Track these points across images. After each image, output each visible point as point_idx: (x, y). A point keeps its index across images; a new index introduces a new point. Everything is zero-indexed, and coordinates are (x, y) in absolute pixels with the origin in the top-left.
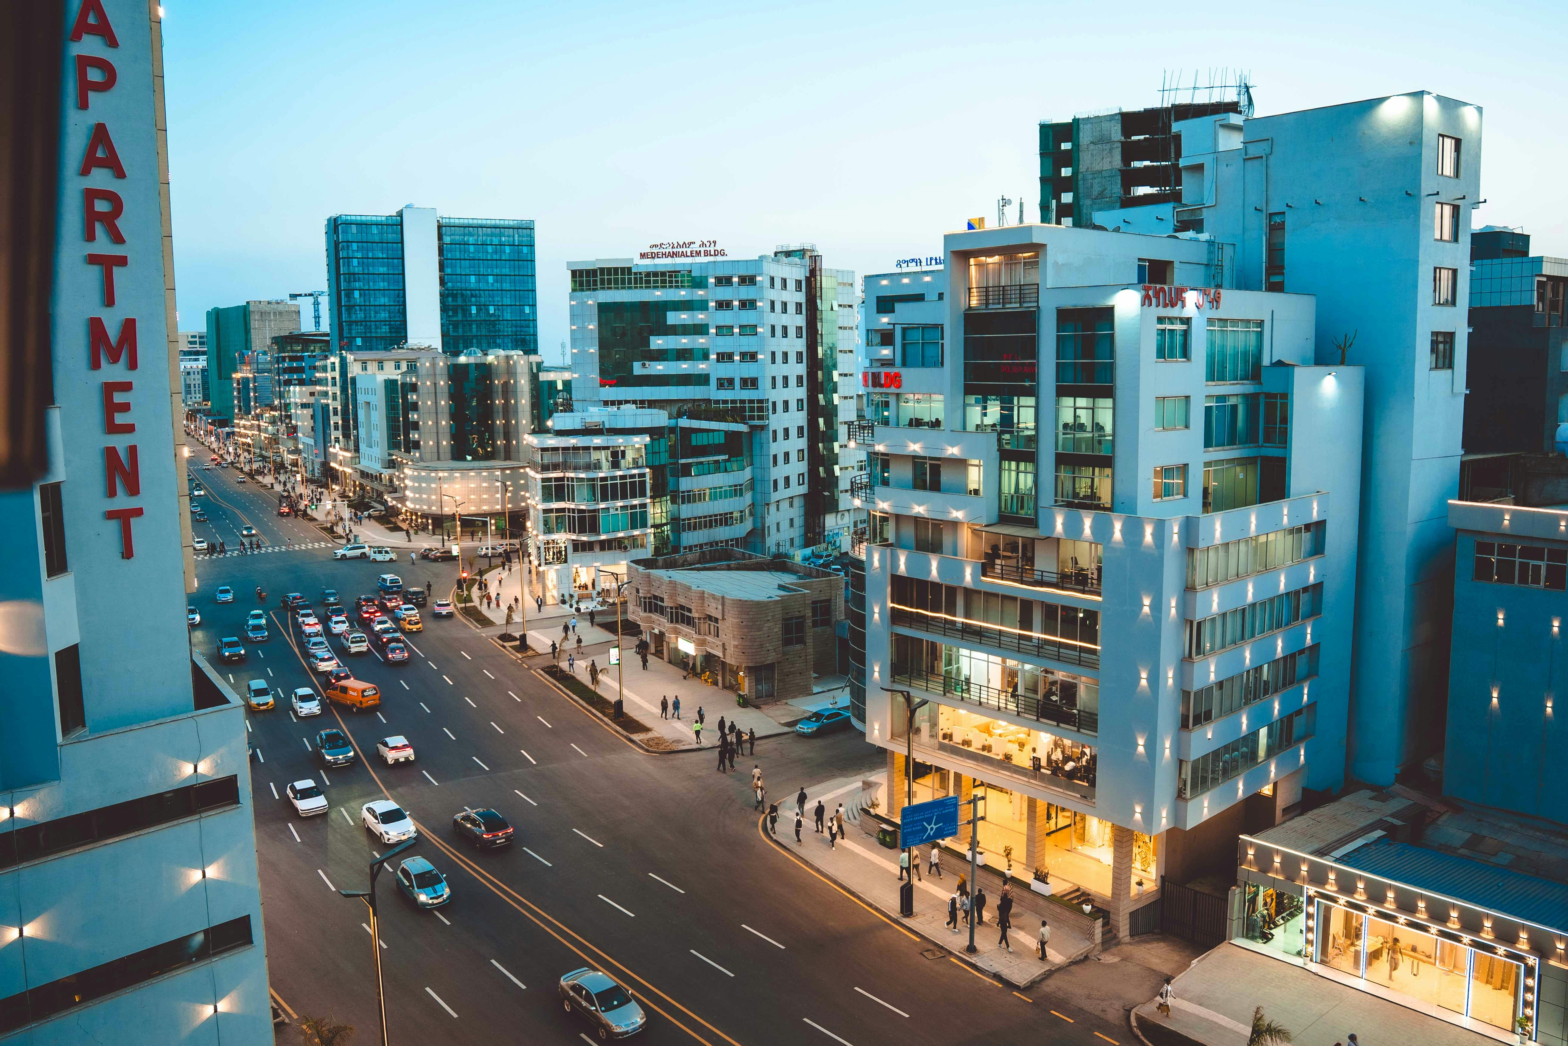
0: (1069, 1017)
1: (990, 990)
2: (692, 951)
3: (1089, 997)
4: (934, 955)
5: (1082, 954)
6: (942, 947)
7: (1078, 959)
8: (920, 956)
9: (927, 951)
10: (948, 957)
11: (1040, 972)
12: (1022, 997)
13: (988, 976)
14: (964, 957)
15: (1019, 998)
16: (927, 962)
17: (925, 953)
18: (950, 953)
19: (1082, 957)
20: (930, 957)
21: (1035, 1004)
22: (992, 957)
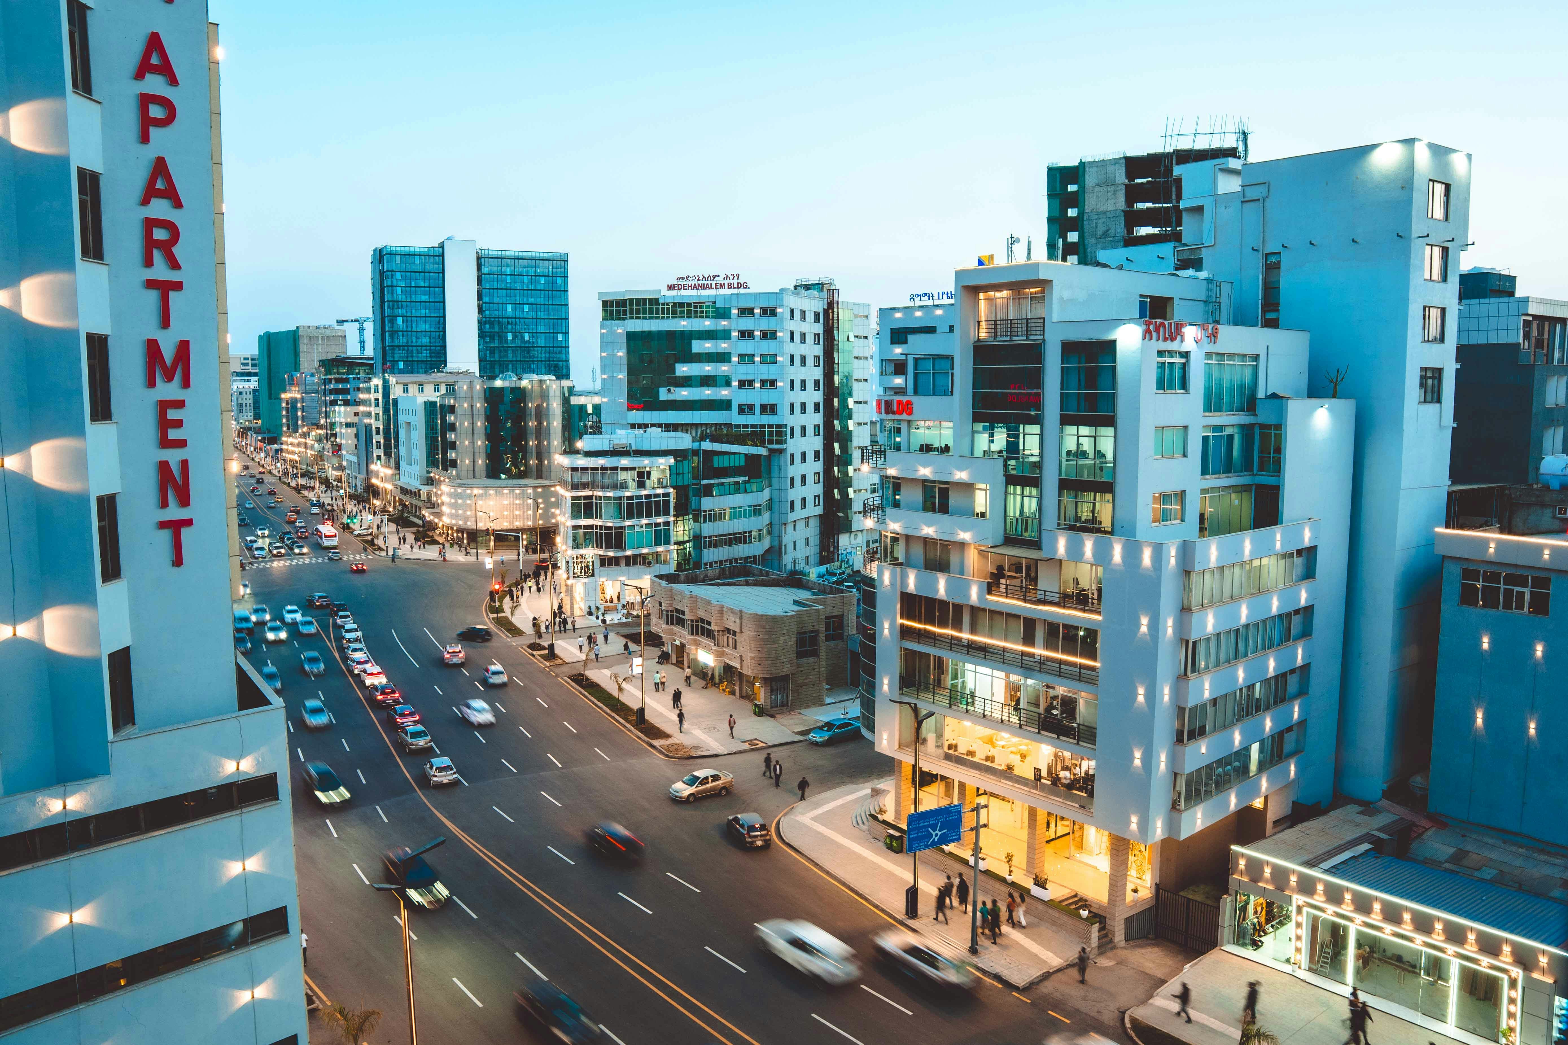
0: (1065, 1018)
1: (990, 990)
2: (707, 948)
3: (1085, 998)
11: (1038, 974)
12: (1021, 997)
13: (989, 977)
15: (1018, 998)
21: (1033, 1004)
22: (992, 959)
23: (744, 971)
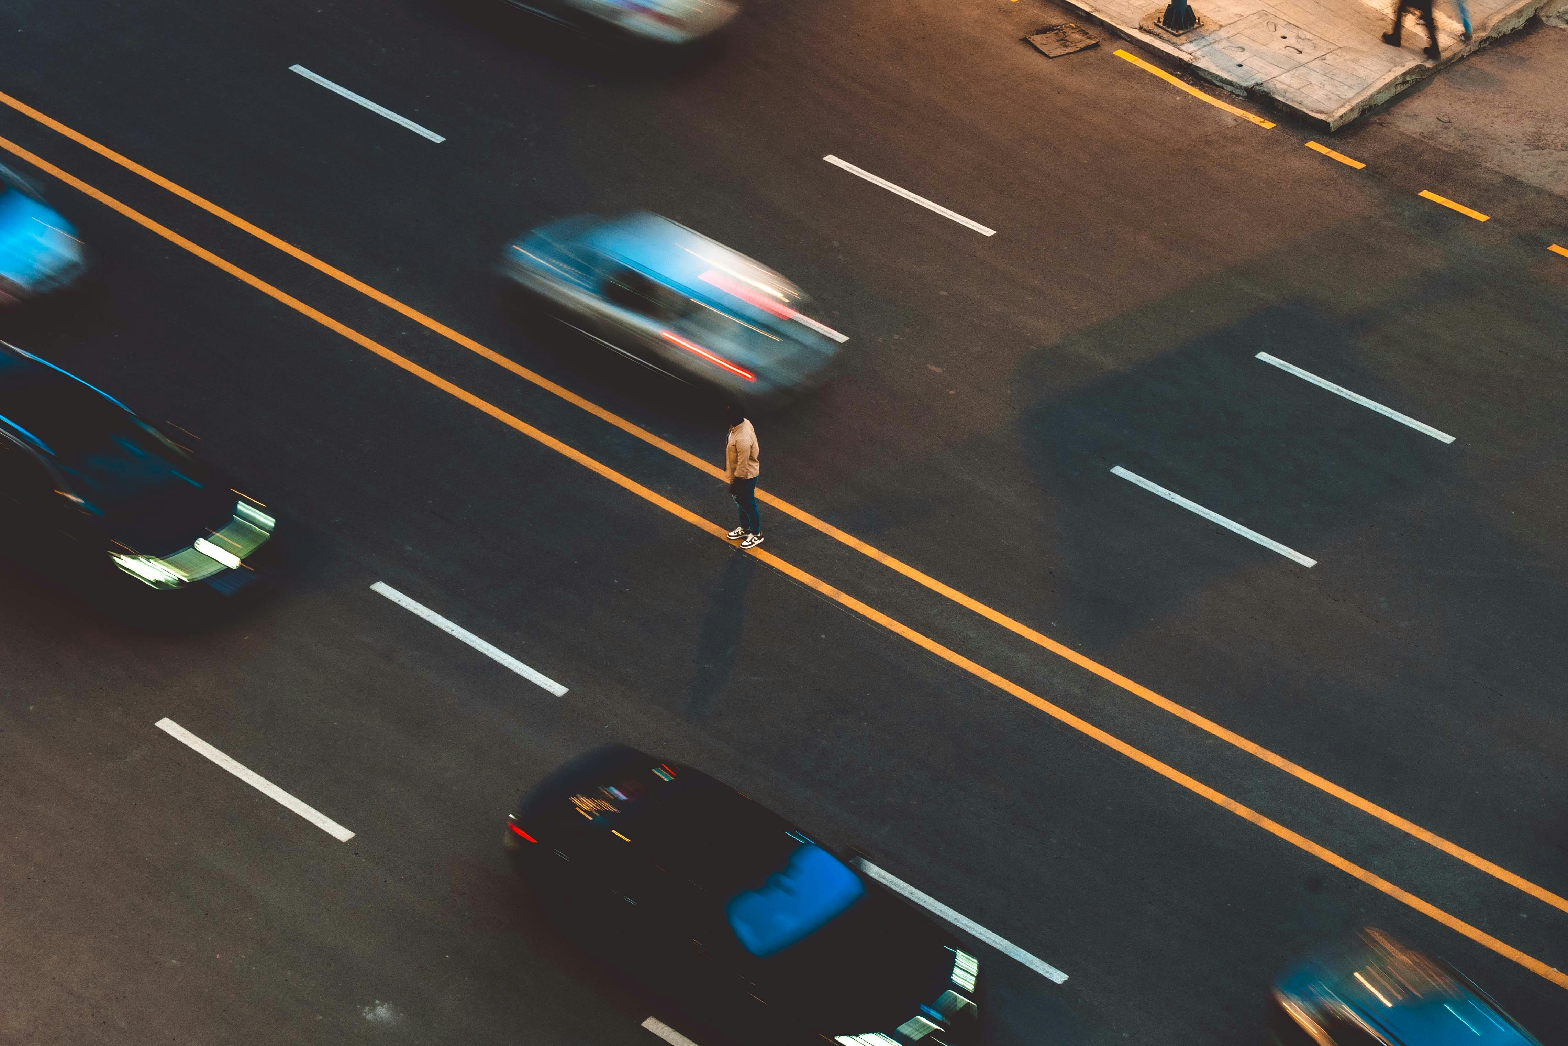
0: (1473, 206)
1: (1237, 140)
2: (298, 69)
3: (1537, 143)
4: (1064, 41)
5: (1520, 12)
6: (1088, 18)
7: (1507, 29)
8: (1021, 49)
9: (1045, 30)
10: (1106, 47)
11: (1390, 77)
12: (1335, 155)
13: (1230, 98)
14: (1157, 43)
15: (1325, 158)
16: (1044, 65)
17: (1038, 40)
18: (1115, 34)
19: (1519, 23)
20: (1054, 49)
21: (1373, 173)
22: (1242, 41)
23: (438, 139)
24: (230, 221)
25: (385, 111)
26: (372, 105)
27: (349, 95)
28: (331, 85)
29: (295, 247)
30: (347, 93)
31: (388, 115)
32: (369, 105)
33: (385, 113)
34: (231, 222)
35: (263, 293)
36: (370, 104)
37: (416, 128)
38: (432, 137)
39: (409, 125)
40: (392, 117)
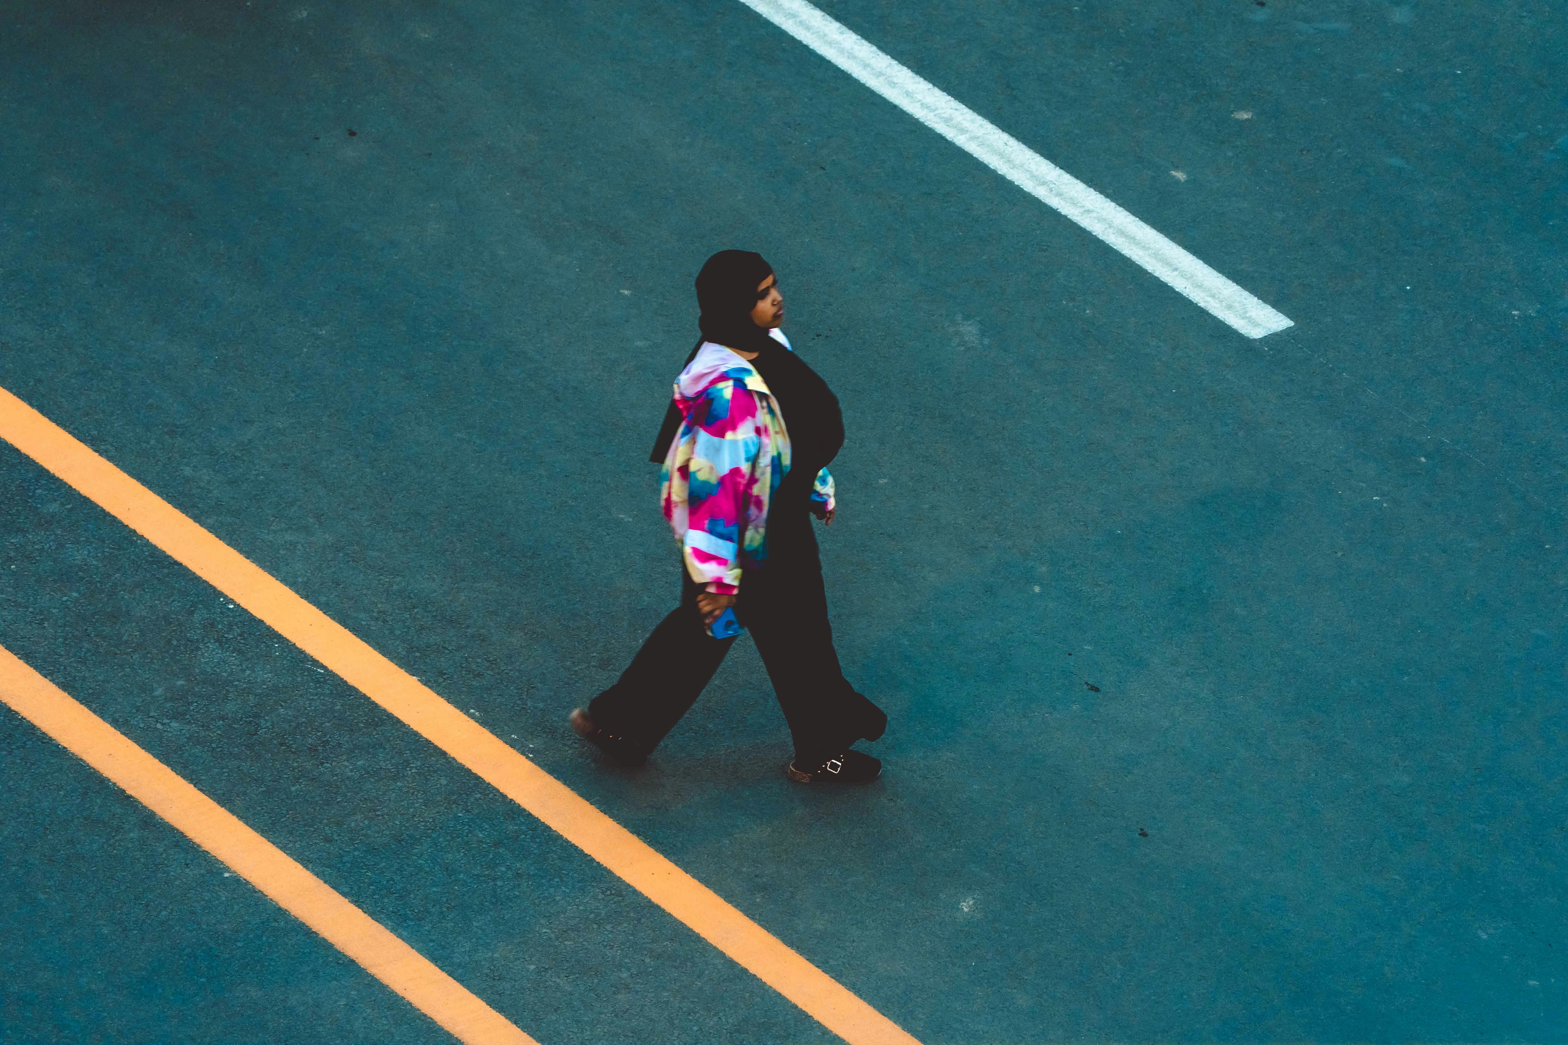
24: (231, 595)
25: (1033, 167)
26: (980, 133)
27: (880, 74)
28: (804, 17)
29: (512, 744)
30: (873, 62)
31: (1044, 183)
32: (963, 131)
33: (1033, 177)
34: (238, 600)
35: (327, 946)
36: (966, 124)
37: (1156, 255)
38: (1230, 307)
39: (1132, 239)
40: (1059, 195)
